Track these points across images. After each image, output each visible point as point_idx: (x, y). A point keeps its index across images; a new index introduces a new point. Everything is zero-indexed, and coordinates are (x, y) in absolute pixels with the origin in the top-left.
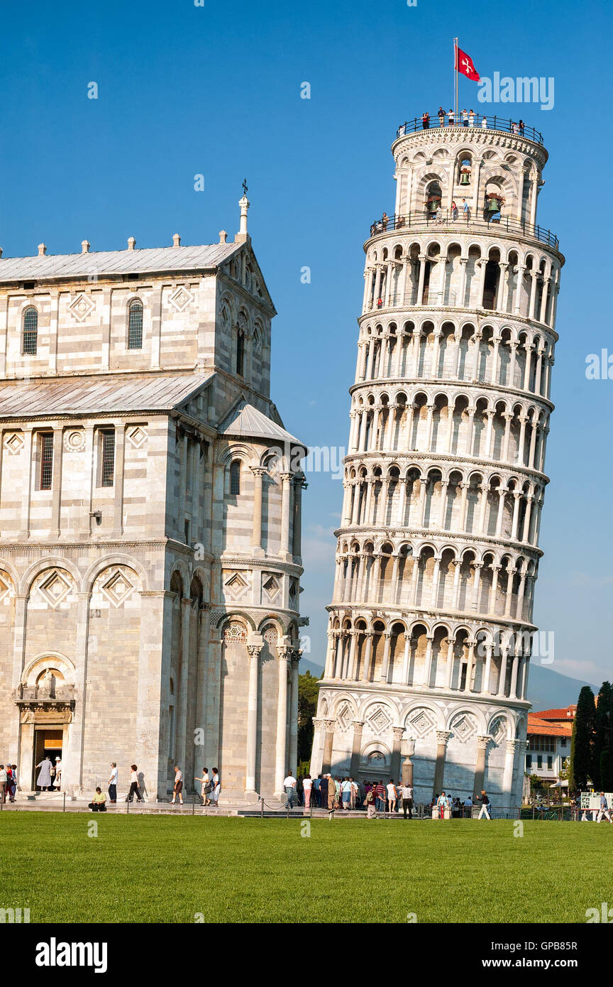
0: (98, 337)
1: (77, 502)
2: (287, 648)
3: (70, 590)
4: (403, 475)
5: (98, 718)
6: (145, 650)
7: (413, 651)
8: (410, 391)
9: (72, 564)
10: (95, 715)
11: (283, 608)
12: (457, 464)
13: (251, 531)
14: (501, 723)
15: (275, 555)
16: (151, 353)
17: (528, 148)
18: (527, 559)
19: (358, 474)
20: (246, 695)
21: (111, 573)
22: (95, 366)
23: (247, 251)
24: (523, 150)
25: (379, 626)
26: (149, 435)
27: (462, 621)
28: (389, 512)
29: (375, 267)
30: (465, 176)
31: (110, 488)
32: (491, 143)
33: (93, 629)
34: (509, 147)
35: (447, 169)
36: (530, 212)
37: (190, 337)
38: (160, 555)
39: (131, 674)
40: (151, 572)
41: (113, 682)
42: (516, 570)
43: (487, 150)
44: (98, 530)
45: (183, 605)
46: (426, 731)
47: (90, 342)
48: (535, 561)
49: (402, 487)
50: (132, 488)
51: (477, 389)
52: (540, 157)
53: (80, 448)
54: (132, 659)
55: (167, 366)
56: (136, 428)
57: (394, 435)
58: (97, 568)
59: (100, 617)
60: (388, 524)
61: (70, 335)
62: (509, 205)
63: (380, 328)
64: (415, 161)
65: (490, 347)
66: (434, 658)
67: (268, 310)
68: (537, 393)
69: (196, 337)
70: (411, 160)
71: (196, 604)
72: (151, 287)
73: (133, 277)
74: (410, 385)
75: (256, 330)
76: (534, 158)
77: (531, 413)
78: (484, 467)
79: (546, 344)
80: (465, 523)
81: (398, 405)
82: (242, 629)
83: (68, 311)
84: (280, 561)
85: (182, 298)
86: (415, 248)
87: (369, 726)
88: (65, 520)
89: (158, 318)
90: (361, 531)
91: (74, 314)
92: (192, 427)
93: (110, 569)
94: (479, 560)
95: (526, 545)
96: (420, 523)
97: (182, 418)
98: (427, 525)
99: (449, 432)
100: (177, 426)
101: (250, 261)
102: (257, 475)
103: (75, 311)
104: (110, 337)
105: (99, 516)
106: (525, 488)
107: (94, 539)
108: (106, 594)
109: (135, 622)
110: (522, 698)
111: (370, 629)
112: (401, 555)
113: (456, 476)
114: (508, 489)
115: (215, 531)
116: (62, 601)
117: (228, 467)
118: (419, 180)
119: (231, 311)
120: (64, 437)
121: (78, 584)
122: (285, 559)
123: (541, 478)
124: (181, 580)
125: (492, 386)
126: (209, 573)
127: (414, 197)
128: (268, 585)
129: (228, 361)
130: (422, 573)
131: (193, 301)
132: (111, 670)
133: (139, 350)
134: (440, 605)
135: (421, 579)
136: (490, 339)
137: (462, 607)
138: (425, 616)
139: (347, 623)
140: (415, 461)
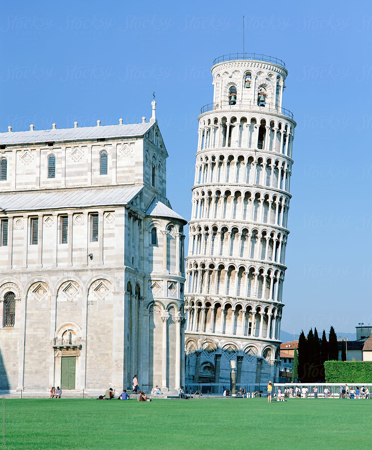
0: (86, 169)
1: (80, 249)
2: (180, 317)
3: (78, 292)
4: (219, 230)
5: (93, 353)
6: (116, 320)
7: (225, 316)
8: (223, 189)
9: (79, 279)
10: (91, 352)
11: (177, 298)
12: (246, 225)
13: (162, 261)
14: (268, 351)
15: (173, 273)
16: (111, 176)
17: (279, 69)
18: (280, 271)
19: (197, 230)
20: (161, 340)
21: (98, 283)
22: (85, 183)
23: (155, 127)
24: (276, 71)
25: (208, 304)
26: (115, 217)
27: (249, 301)
28: (213, 249)
29: (204, 128)
30: (248, 84)
31: (97, 242)
32: (261, 67)
33: (90, 310)
34: (270, 69)
35: (239, 80)
36: (280, 101)
37: (130, 169)
38: (122, 274)
39: (109, 331)
40: (118, 283)
41: (100, 336)
42: (275, 276)
43: (259, 71)
44: (91, 262)
45: (132, 298)
46: (232, 356)
47: (81, 171)
48: (283, 272)
49: (218, 236)
50: (107, 242)
51: (256, 188)
52: (284, 74)
53: (81, 223)
54: (110, 324)
55: (120, 182)
56: (109, 213)
57: (214, 211)
58: (91, 281)
59: (93, 304)
60: (212, 254)
61: (71, 168)
62: (269, 98)
63: (207, 158)
64: (223, 76)
65: (261, 167)
66: (236, 320)
67: (164, 154)
68: (284, 190)
69: (134, 169)
70: (221, 75)
71: (137, 297)
72: (111, 145)
73: (103, 140)
74: (222, 186)
75: (159, 164)
76: (281, 75)
77: (281, 200)
78: (259, 226)
79: (288, 166)
80: (250, 254)
81: (216, 196)
82: (159, 309)
83: (70, 157)
84: (176, 276)
85: (126, 150)
86: (224, 119)
87: (204, 354)
88: (75, 258)
89: (115, 160)
90: (198, 258)
91: (73, 158)
92: (135, 213)
93: (97, 281)
94: (257, 272)
95: (279, 264)
96: (228, 253)
97: (130, 208)
98: (231, 255)
99: (242, 210)
100: (128, 212)
101: (157, 131)
102: (164, 235)
103: (74, 157)
104: (91, 169)
105: (91, 256)
106: (279, 236)
107: (89, 267)
108: (96, 294)
109: (110, 306)
110: (278, 339)
111: (204, 306)
112: (219, 270)
113: (245, 230)
114: (270, 237)
115: (145, 262)
116: (74, 297)
117: (151, 231)
118: (225, 86)
119: (149, 156)
120: (73, 218)
121: (82, 289)
122: (178, 274)
123: (286, 232)
124: (131, 286)
125: (263, 187)
126: (143, 282)
127: (223, 94)
128: (170, 288)
129: (148, 180)
130: (229, 278)
131: (132, 151)
132: (99, 330)
133: (106, 175)
134: (238, 294)
135: (229, 282)
136: (261, 164)
137: (249, 295)
138: (231, 299)
139: (192, 303)
140: (225, 223)
